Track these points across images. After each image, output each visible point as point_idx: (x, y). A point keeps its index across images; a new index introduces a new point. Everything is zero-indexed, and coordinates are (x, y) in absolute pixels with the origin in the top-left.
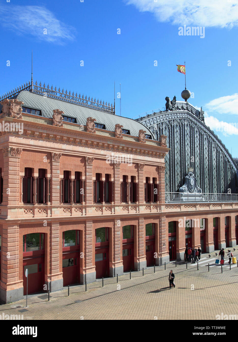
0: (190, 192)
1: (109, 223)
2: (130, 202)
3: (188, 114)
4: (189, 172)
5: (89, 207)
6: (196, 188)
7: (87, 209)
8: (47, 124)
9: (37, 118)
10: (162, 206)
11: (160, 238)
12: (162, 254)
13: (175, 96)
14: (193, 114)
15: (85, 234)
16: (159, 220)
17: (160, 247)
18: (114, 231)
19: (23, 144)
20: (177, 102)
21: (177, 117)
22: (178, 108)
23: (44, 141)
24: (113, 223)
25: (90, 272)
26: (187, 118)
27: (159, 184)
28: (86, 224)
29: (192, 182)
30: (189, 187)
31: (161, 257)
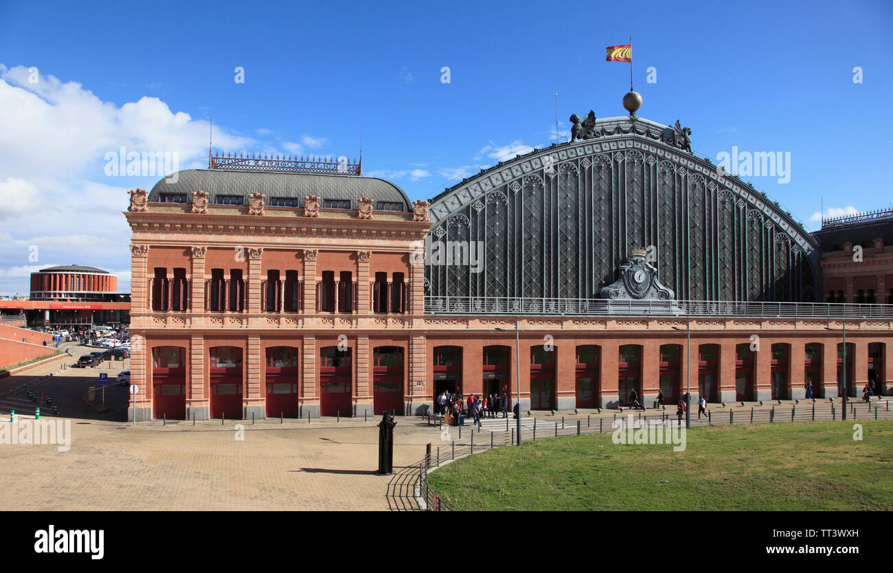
0: (634, 297)
1: (292, 341)
2: (337, 311)
3: (634, 139)
4: (632, 257)
5: (252, 316)
6: (655, 287)
7: (250, 319)
8: (185, 212)
9: (171, 206)
10: (414, 320)
11: (409, 372)
12: (412, 397)
13: (592, 111)
14: (653, 137)
15: (247, 354)
16: (409, 343)
17: (409, 386)
18: (303, 354)
19: (150, 241)
20: (597, 120)
21: (602, 150)
22: (603, 132)
23: (180, 233)
24: (300, 341)
25: (252, 405)
26: (634, 147)
27: (409, 283)
28: (248, 340)
29: (640, 276)
30: (632, 289)
31: (410, 402)
